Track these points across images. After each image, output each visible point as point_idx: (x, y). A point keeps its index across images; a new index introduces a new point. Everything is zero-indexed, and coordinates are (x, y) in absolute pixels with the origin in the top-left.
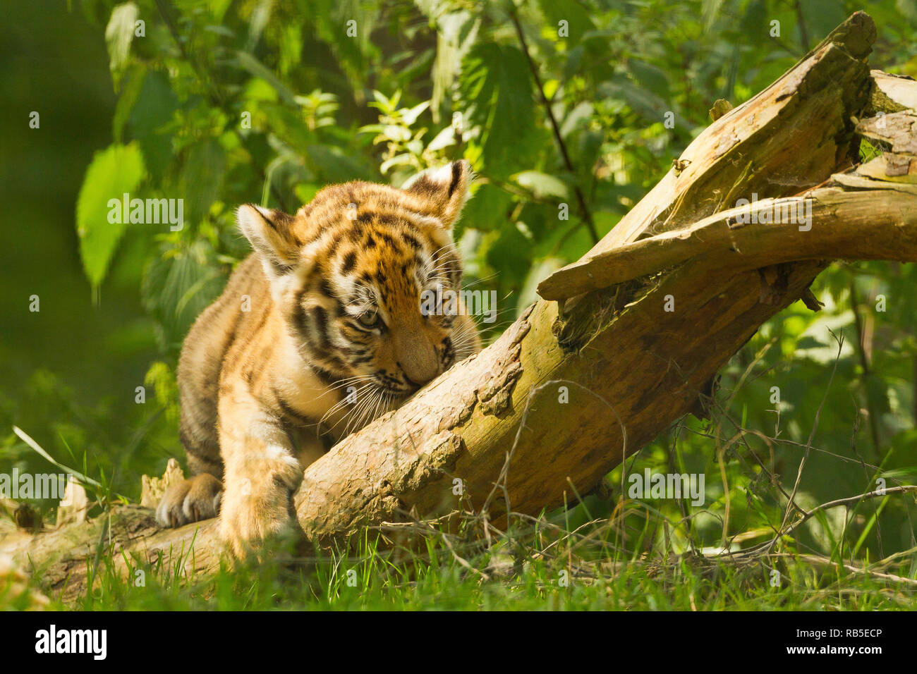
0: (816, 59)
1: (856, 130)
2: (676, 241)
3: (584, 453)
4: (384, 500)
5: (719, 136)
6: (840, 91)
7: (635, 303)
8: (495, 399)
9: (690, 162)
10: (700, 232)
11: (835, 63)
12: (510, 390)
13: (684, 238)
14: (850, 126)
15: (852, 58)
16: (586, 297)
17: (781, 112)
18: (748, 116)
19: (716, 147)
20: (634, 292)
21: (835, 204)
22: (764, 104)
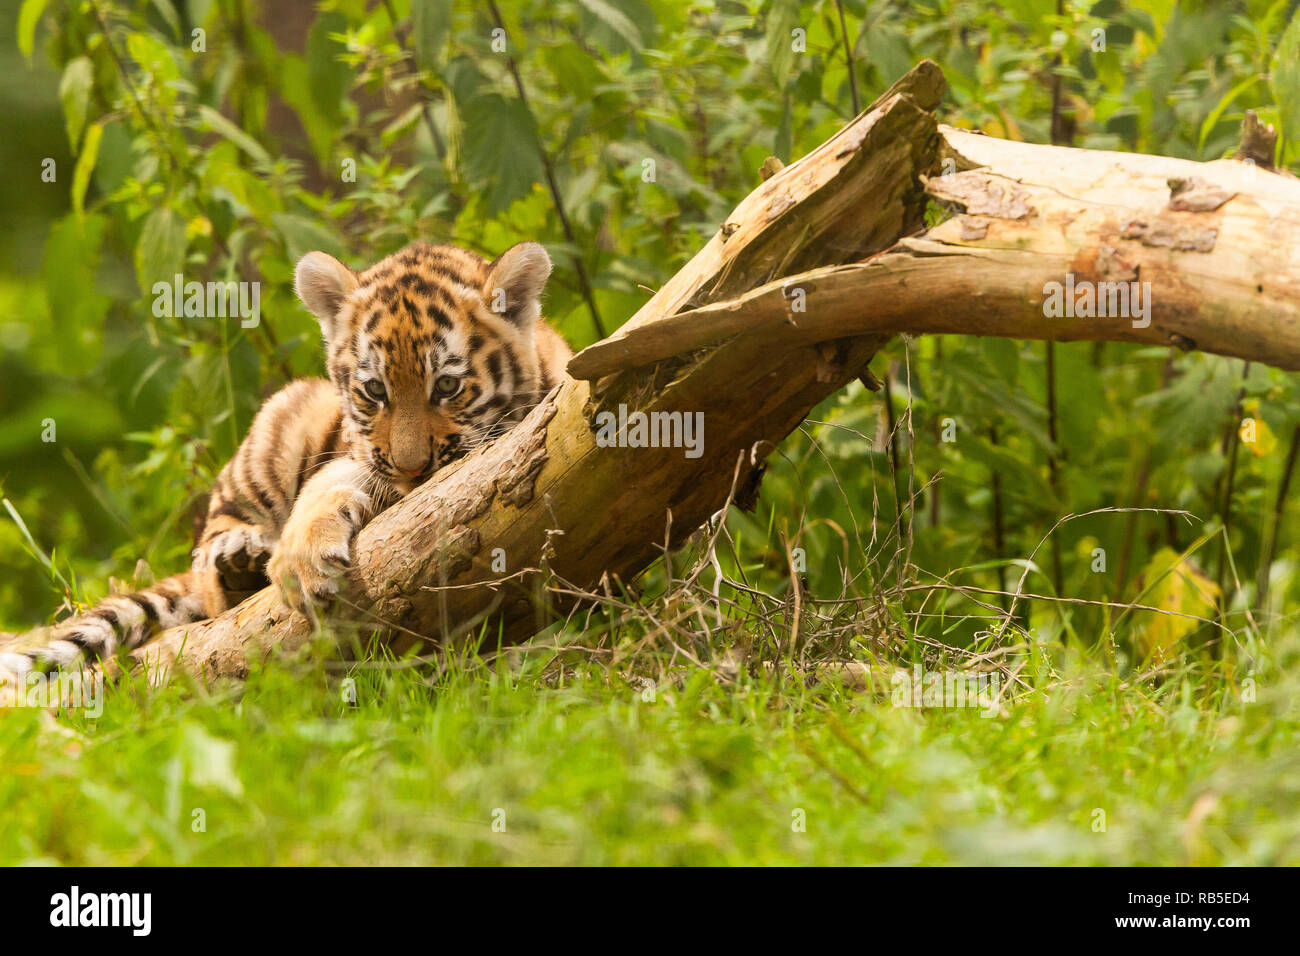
0: (881, 111)
1: (926, 190)
2: (724, 313)
3: (617, 549)
4: (391, 602)
5: (772, 197)
6: (908, 147)
7: (677, 382)
8: (517, 490)
9: (739, 227)
10: (752, 302)
11: (903, 116)
12: (534, 480)
13: (733, 310)
14: (919, 186)
15: (921, 111)
16: (621, 376)
17: (843, 170)
18: (805, 174)
19: (769, 210)
20: (675, 371)
21: (905, 271)
22: (823, 161)
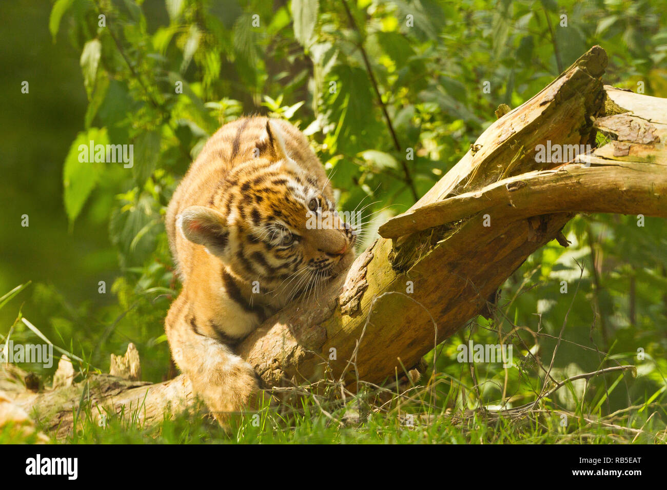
0: (567, 77)
1: (594, 125)
2: (472, 199)
3: (409, 341)
4: (274, 372)
5: (502, 128)
6: (583, 99)
7: (444, 240)
8: (349, 305)
9: (482, 146)
10: (488, 193)
11: (580, 80)
12: (360, 299)
13: (477, 197)
14: (590, 123)
15: (591, 77)
16: (411, 236)
17: (543, 113)
18: (521, 115)
19: (499, 136)
20: (443, 234)
21: (580, 175)
22: (532, 107)
